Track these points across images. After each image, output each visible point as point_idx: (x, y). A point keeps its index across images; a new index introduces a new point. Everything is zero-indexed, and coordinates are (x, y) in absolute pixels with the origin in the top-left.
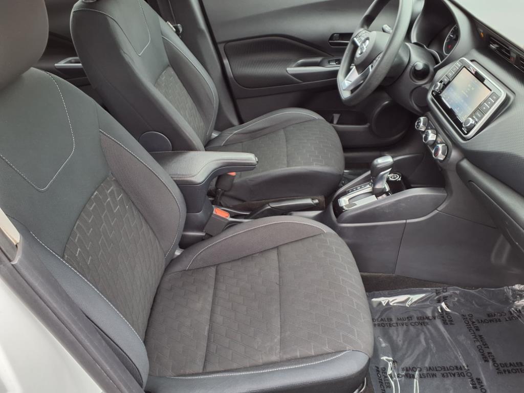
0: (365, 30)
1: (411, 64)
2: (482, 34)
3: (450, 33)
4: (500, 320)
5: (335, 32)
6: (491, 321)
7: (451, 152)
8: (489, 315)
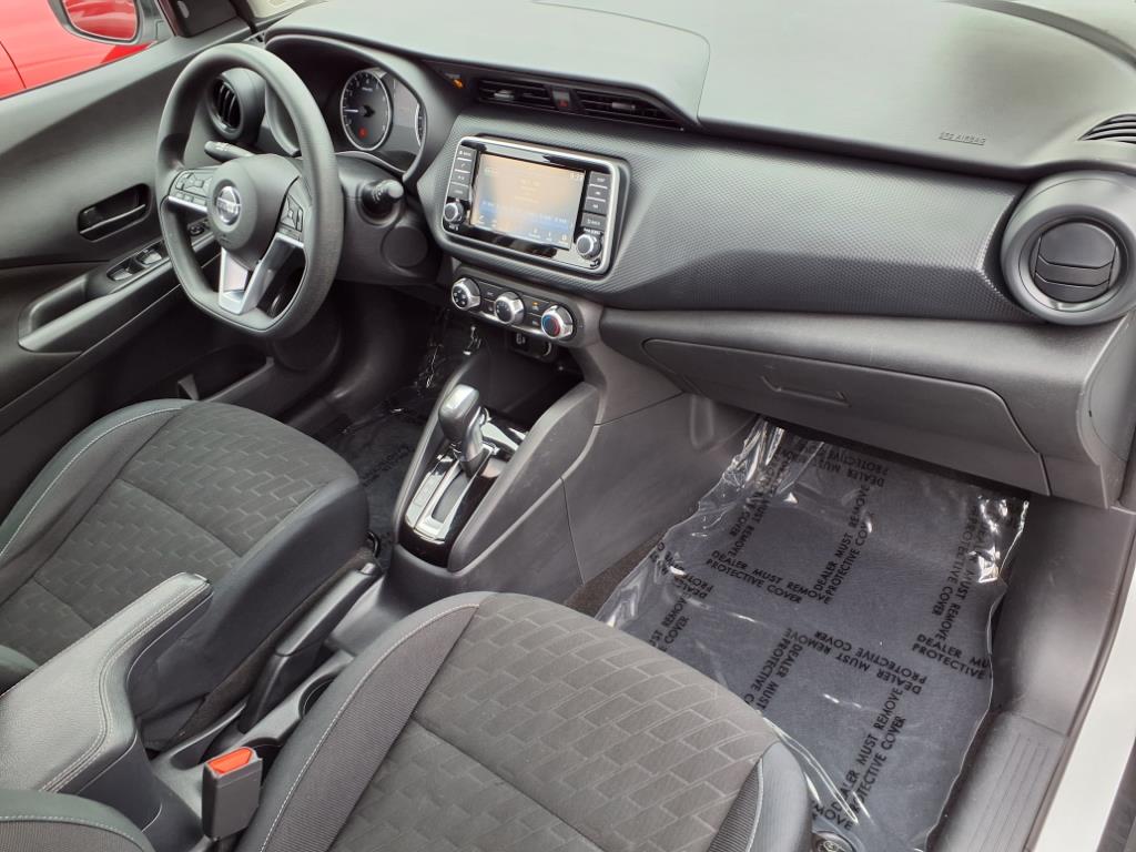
0: (182, 170)
1: (352, 193)
2: (457, 82)
3: (342, 107)
4: (751, 528)
5: (83, 207)
6: (743, 538)
7: (579, 312)
8: (733, 533)
